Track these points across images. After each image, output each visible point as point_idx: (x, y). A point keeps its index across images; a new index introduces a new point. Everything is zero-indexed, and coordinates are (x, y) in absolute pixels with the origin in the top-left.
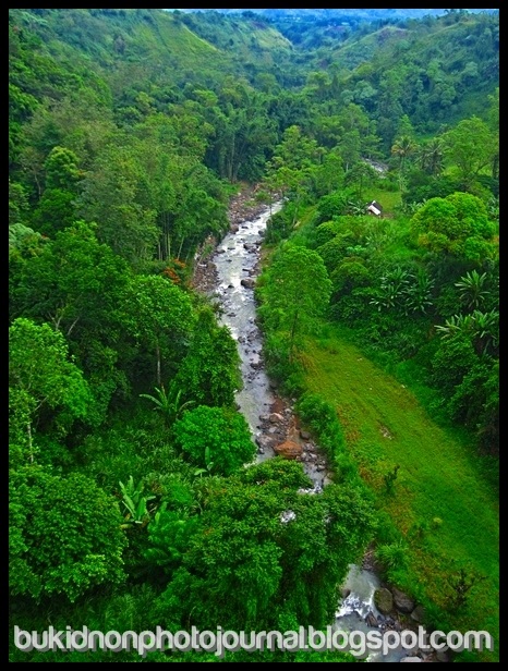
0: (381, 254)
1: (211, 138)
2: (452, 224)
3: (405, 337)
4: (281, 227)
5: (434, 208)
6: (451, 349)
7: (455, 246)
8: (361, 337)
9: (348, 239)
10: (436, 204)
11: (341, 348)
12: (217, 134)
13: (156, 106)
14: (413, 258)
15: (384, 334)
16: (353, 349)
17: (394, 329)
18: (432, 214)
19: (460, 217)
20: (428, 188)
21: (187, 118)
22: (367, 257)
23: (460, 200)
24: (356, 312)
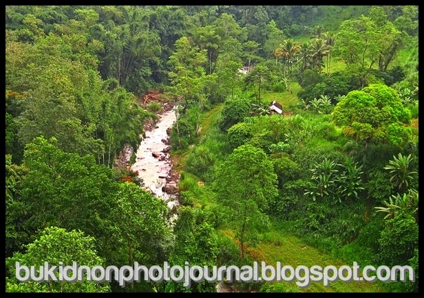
0: (304, 148)
1: (100, 54)
2: (374, 113)
3: (344, 222)
4: (186, 133)
5: (355, 100)
6: (398, 226)
7: (379, 133)
8: (299, 227)
9: (267, 137)
10: (356, 97)
11: (284, 240)
12: (106, 50)
13: (42, 27)
14: (336, 149)
15: (322, 222)
16: (294, 239)
17: (330, 216)
18: (353, 105)
19: (380, 106)
20: (323, 85)
21: (76, 37)
22: (290, 152)
23: (377, 90)
24: (290, 205)
